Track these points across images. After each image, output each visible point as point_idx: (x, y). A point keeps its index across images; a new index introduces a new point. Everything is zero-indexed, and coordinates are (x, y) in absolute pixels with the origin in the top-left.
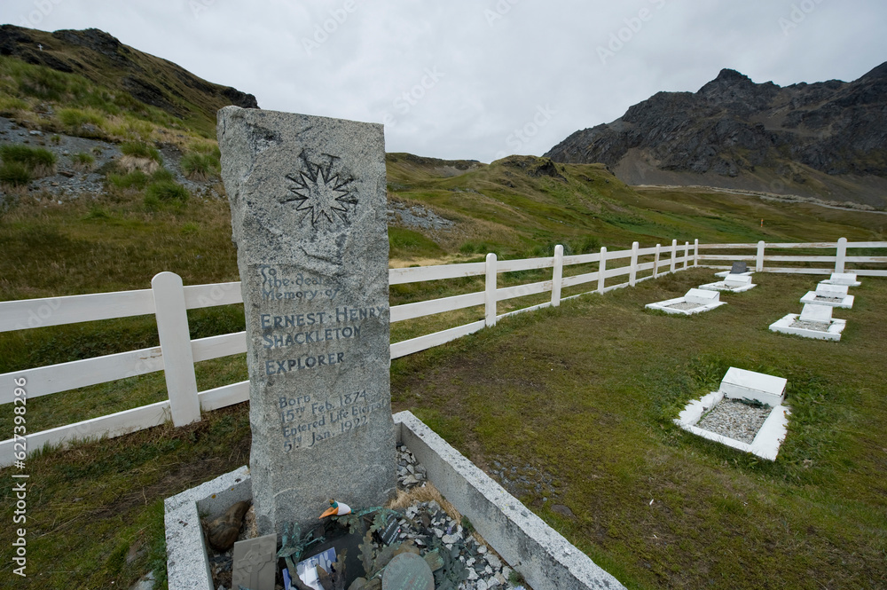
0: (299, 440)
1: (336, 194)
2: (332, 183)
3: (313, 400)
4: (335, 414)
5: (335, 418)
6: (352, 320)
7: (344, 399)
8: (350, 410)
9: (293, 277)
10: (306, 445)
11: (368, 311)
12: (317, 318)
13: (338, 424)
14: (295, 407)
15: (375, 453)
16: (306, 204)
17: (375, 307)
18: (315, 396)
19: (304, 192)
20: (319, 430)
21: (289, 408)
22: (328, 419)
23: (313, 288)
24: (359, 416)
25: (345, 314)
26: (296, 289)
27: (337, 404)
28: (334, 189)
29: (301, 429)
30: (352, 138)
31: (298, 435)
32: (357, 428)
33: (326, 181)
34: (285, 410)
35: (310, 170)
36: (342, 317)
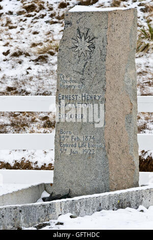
0: (66, 150)
1: (88, 44)
2: (87, 40)
3: (73, 134)
4: (80, 144)
5: (80, 146)
6: (87, 100)
7: (85, 138)
8: (87, 144)
9: (68, 79)
10: (68, 153)
11: (93, 97)
12: (75, 97)
13: (82, 149)
14: (65, 135)
15: (98, 172)
16: (77, 50)
17: (97, 95)
18: (73, 133)
19: (77, 45)
20: (73, 149)
21: (63, 135)
22: (77, 145)
23: (75, 84)
24: (91, 148)
25: (85, 96)
26: (69, 84)
27: (82, 139)
28: (88, 42)
29: (67, 146)
30: (96, 20)
31: (65, 148)
32: (90, 154)
33: (85, 39)
34: (62, 135)
35: (80, 35)
36: (84, 98)
